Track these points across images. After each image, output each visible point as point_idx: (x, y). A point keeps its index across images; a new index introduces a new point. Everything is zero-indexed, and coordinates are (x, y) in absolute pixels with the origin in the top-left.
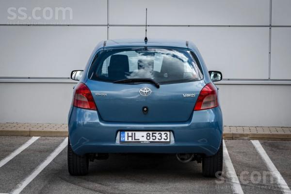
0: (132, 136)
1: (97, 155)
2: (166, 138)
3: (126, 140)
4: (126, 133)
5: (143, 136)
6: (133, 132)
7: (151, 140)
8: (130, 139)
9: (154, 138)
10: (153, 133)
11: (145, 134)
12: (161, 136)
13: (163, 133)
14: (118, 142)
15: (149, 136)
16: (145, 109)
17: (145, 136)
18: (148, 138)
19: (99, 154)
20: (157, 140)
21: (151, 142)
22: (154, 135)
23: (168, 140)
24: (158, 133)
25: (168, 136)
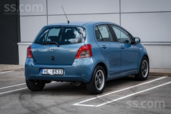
0: (46, 72)
1: (35, 81)
2: (61, 73)
3: (44, 73)
4: (44, 70)
5: (51, 72)
6: (47, 69)
7: (54, 74)
8: (45, 73)
9: (56, 72)
10: (55, 70)
11: (52, 70)
12: (59, 72)
13: (60, 70)
14: (40, 75)
15: (54, 71)
16: (52, 58)
17: (52, 71)
18: (53, 72)
19: (35, 80)
20: (57, 74)
21: (54, 75)
22: (56, 71)
23: (62, 74)
24: (57, 70)
25: (62, 72)
